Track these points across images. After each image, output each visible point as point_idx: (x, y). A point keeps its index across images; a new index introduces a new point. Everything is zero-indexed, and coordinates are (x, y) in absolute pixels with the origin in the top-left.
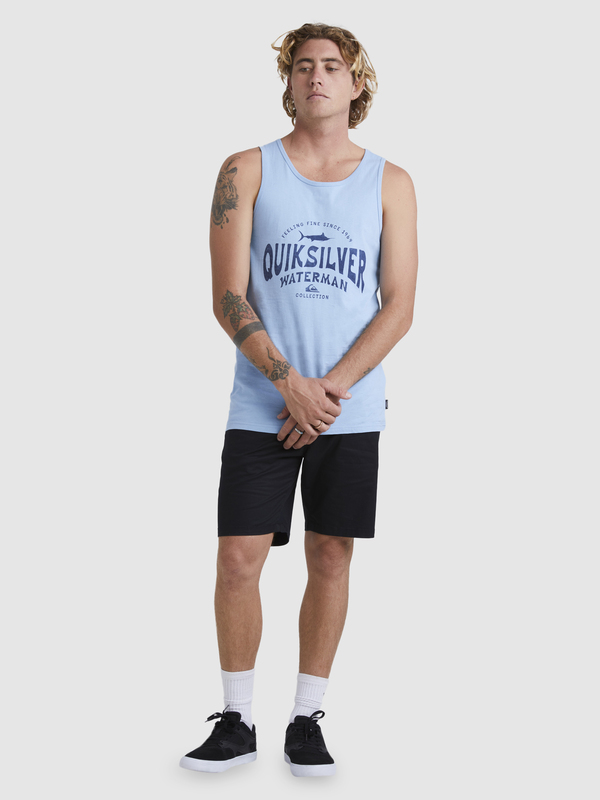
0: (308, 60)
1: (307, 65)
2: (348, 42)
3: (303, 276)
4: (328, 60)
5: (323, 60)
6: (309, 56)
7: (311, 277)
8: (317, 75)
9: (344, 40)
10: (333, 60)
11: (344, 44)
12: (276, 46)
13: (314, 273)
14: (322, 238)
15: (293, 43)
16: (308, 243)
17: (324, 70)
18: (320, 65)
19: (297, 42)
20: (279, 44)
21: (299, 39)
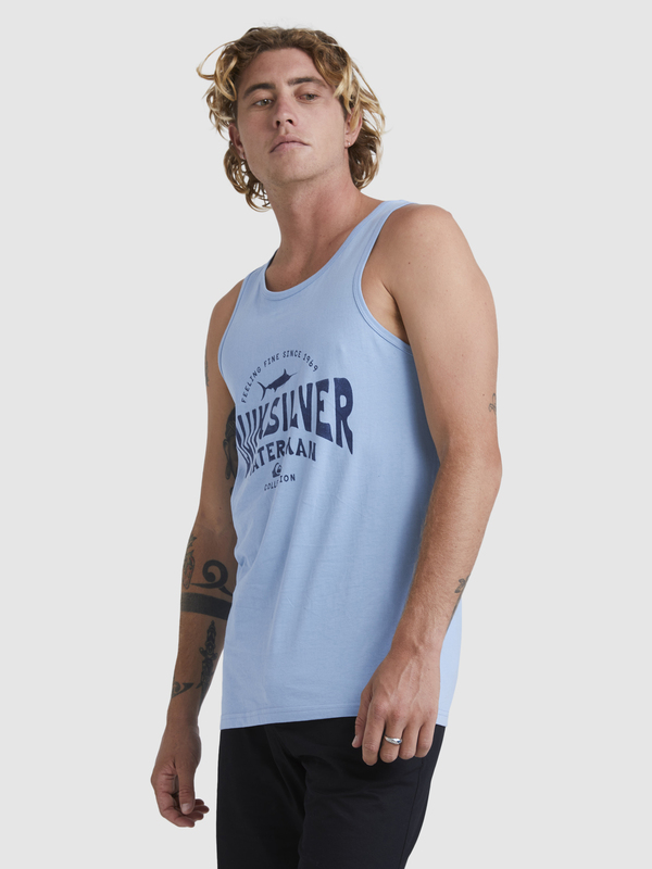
0: (265, 86)
1: (264, 94)
2: (327, 50)
3: (265, 453)
4: (299, 81)
5: (291, 82)
6: (265, 78)
7: (274, 449)
8: (283, 108)
9: (320, 45)
10: (308, 80)
11: (321, 52)
12: (204, 72)
13: (278, 443)
14: (284, 378)
15: (233, 64)
16: (271, 395)
17: (294, 99)
18: (287, 91)
19: (241, 60)
20: (211, 67)
21: (244, 55)
